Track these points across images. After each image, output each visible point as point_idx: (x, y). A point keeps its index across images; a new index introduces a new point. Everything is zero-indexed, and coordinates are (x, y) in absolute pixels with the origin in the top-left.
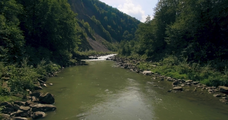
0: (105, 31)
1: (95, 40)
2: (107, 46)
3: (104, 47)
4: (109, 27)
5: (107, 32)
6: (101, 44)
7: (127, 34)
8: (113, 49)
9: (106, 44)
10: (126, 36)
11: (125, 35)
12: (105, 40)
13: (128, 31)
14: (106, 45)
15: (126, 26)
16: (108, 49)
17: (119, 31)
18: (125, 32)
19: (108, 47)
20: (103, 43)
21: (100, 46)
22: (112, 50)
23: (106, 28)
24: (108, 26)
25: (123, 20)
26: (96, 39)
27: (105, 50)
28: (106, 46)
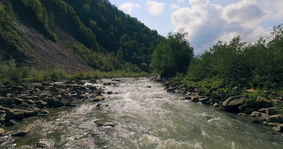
0: (83, 28)
1: (54, 41)
2: (88, 56)
3: (79, 59)
4: (93, 22)
5: (89, 31)
6: (71, 51)
7: (127, 40)
8: (102, 65)
9: (83, 53)
10: (125, 43)
11: (124, 41)
12: (83, 45)
13: (128, 36)
14: (85, 54)
15: (124, 28)
16: (90, 65)
17: (112, 33)
18: (123, 36)
19: (89, 59)
20: (75, 49)
21: (66, 54)
22: (98, 68)
23: (87, 24)
24: (91, 21)
25: (118, 17)
26: (56, 39)
27: (77, 66)
28: (83, 58)
